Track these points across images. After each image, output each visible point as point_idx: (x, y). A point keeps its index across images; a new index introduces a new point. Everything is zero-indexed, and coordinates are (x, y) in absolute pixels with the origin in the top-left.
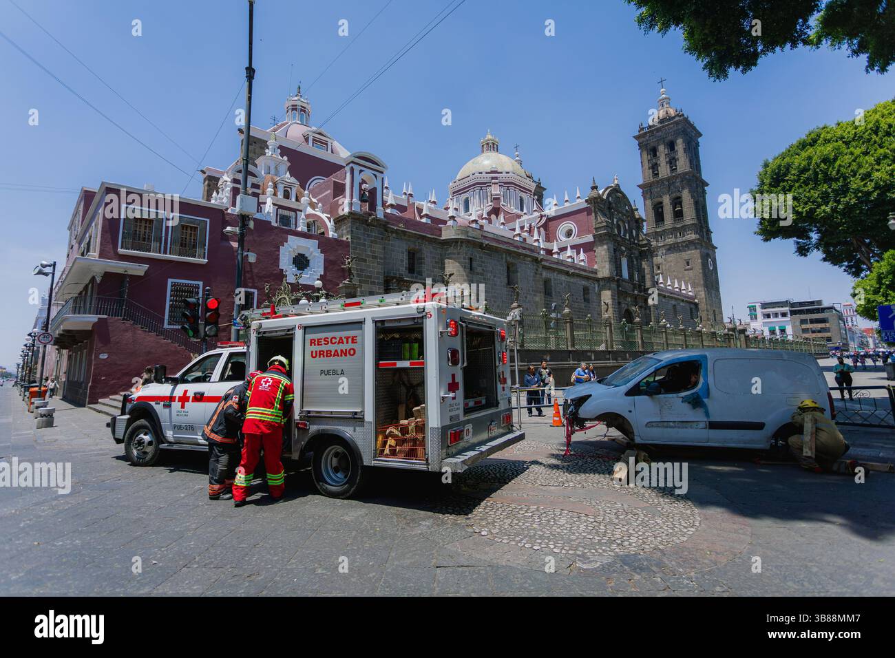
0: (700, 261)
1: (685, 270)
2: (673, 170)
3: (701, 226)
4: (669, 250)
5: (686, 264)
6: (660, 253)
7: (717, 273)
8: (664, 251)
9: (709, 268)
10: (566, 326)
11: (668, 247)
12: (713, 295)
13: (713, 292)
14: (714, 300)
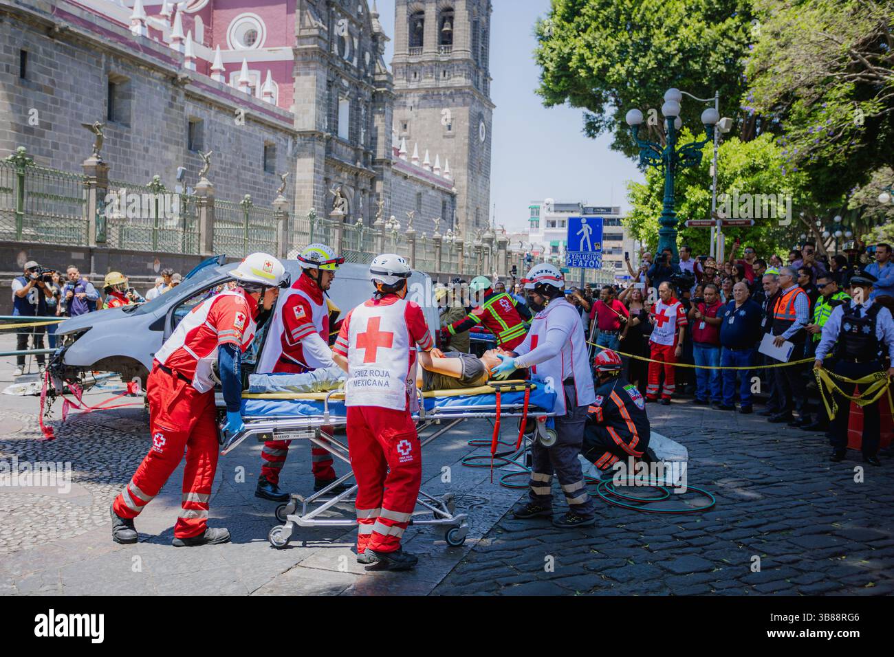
0: (467, 124)
1: (444, 137)
3: (477, 66)
4: (424, 97)
5: (447, 128)
6: (409, 102)
7: (489, 148)
8: (417, 99)
9: (478, 138)
10: (277, 224)
11: (423, 92)
12: (480, 183)
13: (480, 178)
14: (480, 190)
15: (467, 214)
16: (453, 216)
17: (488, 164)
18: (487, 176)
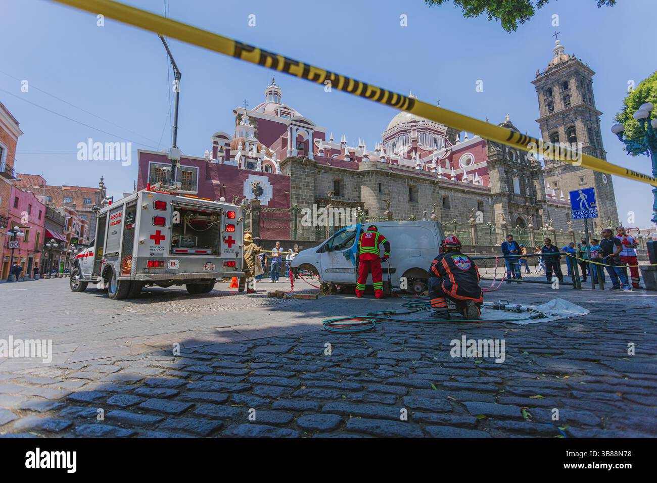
0: (593, 177)
1: (580, 185)
2: (567, 104)
3: (595, 148)
4: (565, 169)
5: (581, 181)
6: (556, 173)
7: (611, 186)
8: (560, 171)
9: (602, 182)
11: (564, 167)
12: (608, 204)
13: (608, 203)
14: (609, 208)
15: (602, 221)
16: (592, 223)
17: (612, 194)
18: (613, 200)
